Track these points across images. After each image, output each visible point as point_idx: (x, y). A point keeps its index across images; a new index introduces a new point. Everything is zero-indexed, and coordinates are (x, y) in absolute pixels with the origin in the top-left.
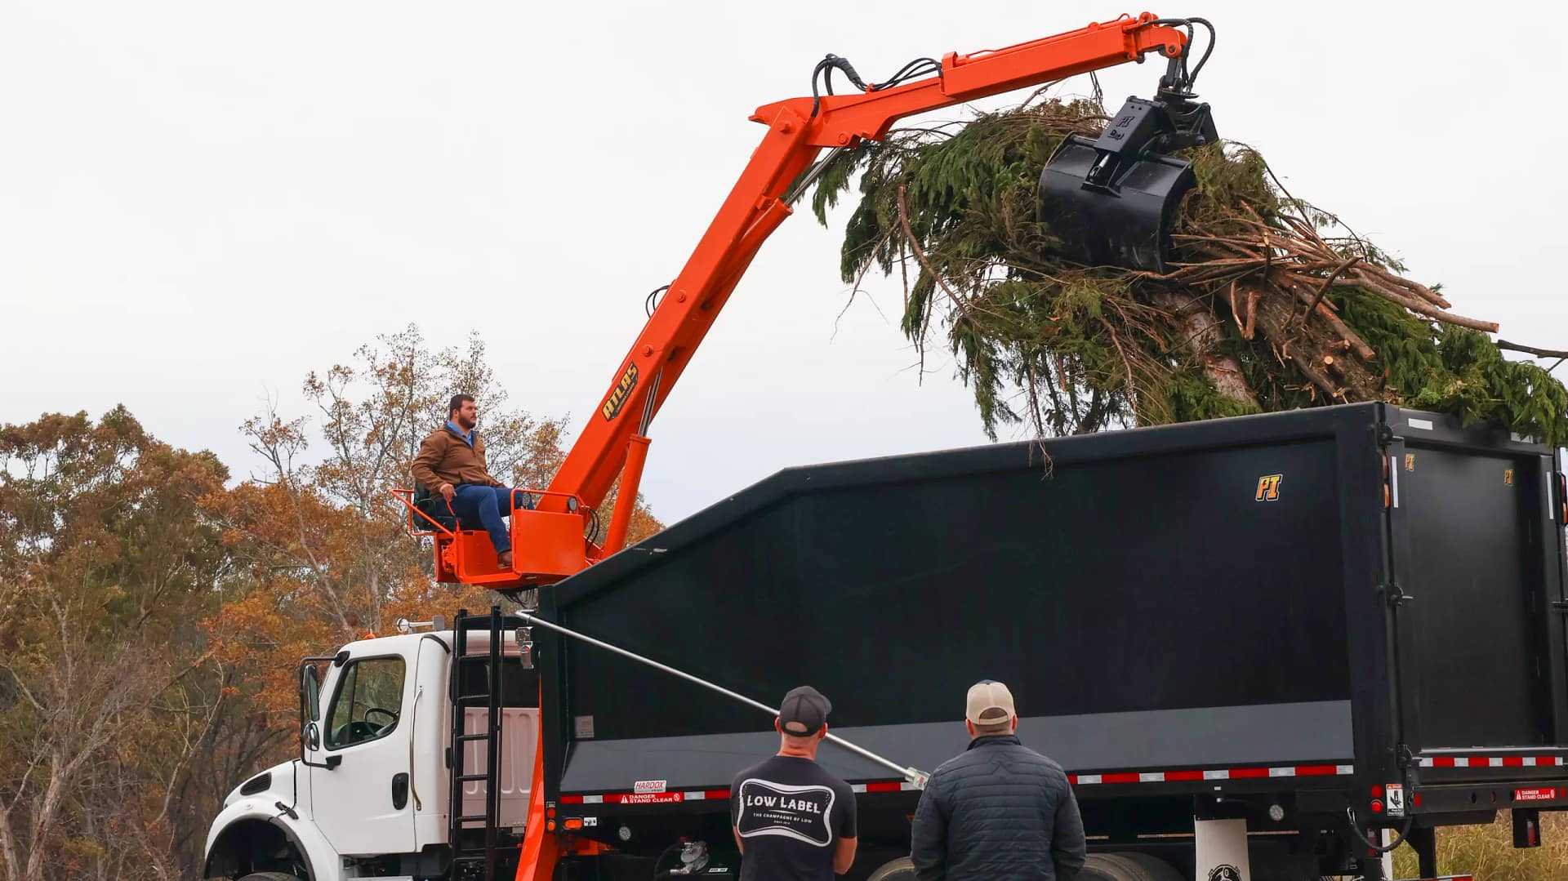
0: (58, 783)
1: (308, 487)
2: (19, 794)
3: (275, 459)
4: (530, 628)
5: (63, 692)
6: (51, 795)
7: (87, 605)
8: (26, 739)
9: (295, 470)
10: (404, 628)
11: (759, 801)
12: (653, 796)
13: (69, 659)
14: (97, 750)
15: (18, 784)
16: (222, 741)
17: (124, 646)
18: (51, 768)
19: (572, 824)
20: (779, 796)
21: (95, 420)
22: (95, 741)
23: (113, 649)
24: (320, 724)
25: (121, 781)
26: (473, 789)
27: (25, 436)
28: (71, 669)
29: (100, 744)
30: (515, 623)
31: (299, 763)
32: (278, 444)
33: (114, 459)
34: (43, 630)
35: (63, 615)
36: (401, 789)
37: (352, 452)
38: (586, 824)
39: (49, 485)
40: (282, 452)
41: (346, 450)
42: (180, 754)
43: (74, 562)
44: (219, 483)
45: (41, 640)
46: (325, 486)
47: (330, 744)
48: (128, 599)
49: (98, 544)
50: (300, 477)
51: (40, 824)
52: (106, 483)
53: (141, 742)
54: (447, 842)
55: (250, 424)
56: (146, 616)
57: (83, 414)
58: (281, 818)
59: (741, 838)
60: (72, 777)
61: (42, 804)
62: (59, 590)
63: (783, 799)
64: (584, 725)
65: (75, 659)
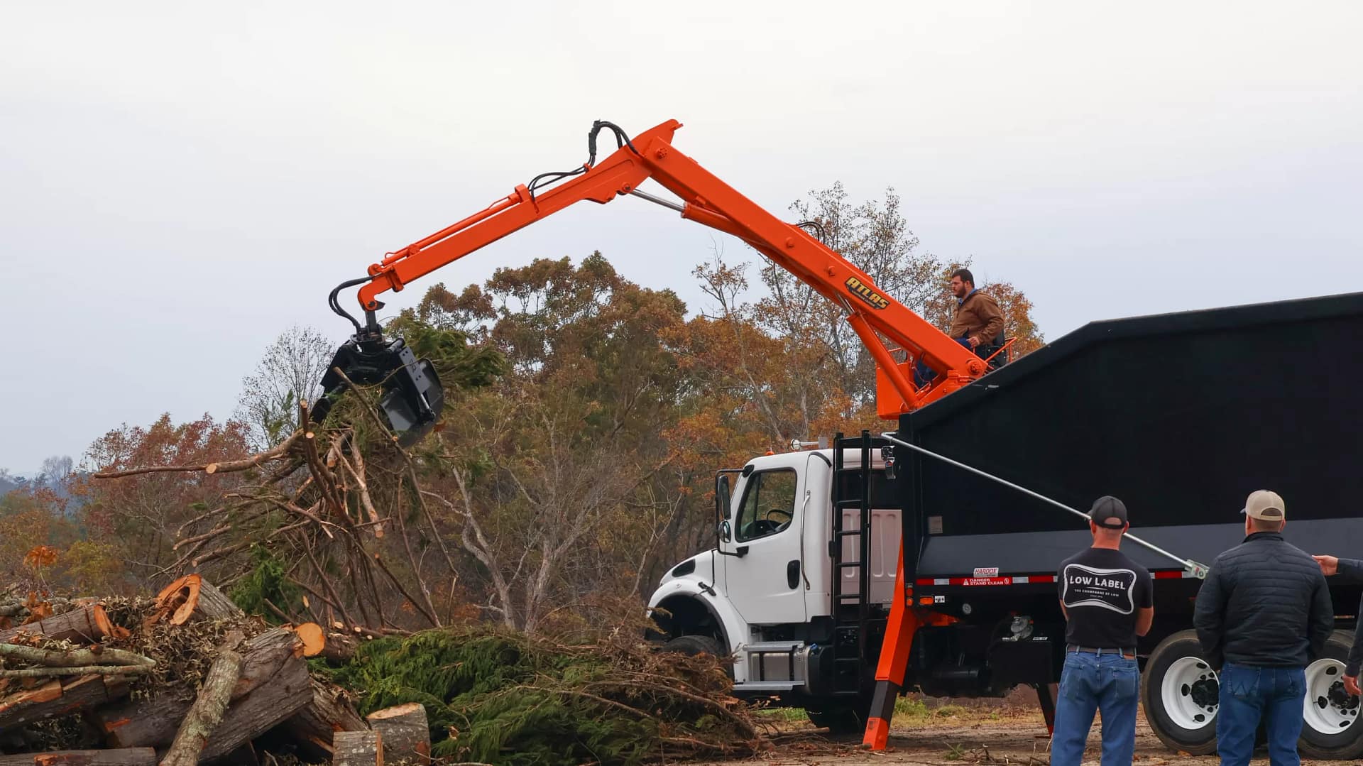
0: (548, 564)
1: (749, 320)
2: (517, 573)
3: (721, 299)
4: (892, 447)
5: (552, 490)
6: (543, 574)
7: (570, 418)
8: (522, 528)
9: (737, 307)
10: (796, 447)
11: (1078, 580)
12: (988, 580)
13: (556, 463)
14: (580, 537)
15: (516, 565)
16: (683, 531)
17: (600, 452)
18: (542, 552)
19: (925, 601)
20: (1094, 577)
21: (577, 264)
22: (578, 530)
23: (591, 454)
24: (732, 522)
25: (600, 564)
26: (850, 573)
27: (519, 278)
28: (558, 470)
29: (582, 533)
30: (881, 443)
31: (716, 552)
32: (723, 286)
33: (593, 296)
34: (535, 438)
35: (551, 426)
36: (794, 573)
37: (785, 292)
38: (936, 601)
39: (540, 318)
40: (727, 292)
41: (780, 290)
42: (648, 543)
43: (560, 382)
44: (679, 317)
45: (533, 447)
46: (763, 320)
47: (740, 538)
48: (605, 412)
49: (580, 368)
50: (742, 312)
51: (534, 598)
52: (585, 316)
53: (616, 531)
54: (829, 614)
55: (701, 269)
56: (619, 427)
57: (566, 259)
58: (703, 594)
59: (1066, 608)
60: (559, 560)
61: (535, 582)
62: (549, 405)
63: (1097, 579)
64: (936, 524)
65: (561, 463)
